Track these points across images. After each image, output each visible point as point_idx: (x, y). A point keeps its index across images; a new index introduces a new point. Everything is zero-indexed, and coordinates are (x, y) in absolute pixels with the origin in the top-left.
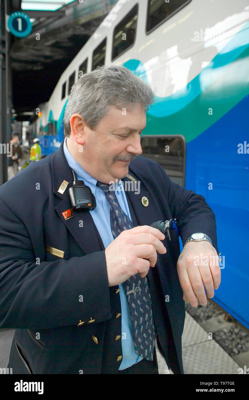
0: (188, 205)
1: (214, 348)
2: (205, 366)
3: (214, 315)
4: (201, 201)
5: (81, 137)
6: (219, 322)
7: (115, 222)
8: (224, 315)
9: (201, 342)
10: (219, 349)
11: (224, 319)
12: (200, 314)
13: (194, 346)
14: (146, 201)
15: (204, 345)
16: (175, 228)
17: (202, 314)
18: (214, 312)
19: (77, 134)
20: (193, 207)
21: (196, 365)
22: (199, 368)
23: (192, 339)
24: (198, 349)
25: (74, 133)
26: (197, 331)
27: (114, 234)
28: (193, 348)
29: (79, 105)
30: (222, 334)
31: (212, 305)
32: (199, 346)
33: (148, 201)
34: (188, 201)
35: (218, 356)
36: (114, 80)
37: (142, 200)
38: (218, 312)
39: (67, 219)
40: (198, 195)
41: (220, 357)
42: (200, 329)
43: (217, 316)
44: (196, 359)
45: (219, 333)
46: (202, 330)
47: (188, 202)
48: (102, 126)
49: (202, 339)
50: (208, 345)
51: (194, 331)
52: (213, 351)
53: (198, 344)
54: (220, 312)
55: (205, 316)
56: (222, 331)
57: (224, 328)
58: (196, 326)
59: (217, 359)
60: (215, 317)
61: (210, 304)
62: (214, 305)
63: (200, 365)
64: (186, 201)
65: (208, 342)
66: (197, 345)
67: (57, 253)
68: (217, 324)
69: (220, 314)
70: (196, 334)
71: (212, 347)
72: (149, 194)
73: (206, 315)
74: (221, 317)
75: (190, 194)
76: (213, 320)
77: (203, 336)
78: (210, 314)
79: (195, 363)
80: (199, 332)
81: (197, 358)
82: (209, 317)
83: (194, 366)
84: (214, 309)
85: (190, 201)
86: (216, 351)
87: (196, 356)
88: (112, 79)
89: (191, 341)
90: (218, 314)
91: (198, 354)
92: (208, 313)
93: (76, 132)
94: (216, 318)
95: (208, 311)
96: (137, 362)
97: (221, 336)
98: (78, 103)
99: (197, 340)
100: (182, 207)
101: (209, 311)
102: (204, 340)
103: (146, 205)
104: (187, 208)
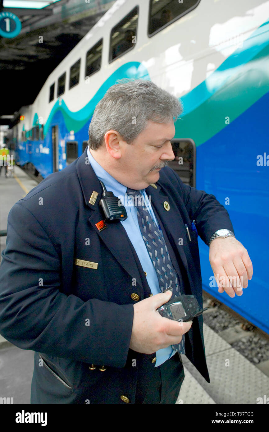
0: (203, 205)
1: (234, 356)
2: (227, 374)
3: (230, 325)
4: (214, 200)
5: (117, 152)
6: (237, 332)
7: (145, 227)
8: (241, 325)
9: (220, 351)
10: (239, 357)
11: (242, 328)
12: (215, 325)
13: (213, 355)
14: (167, 205)
15: (224, 353)
16: (195, 230)
17: (218, 325)
18: (230, 323)
19: (112, 149)
20: (208, 206)
21: (217, 374)
22: (220, 377)
23: (210, 348)
24: (217, 358)
25: (110, 148)
26: (215, 340)
27: (145, 239)
28: (212, 357)
29: (115, 122)
30: (240, 343)
31: (228, 315)
32: (218, 355)
33: (169, 205)
34: (202, 201)
35: (239, 364)
36: (149, 96)
37: (164, 205)
38: (234, 322)
39: (100, 230)
40: (210, 195)
41: (242, 364)
42: (218, 339)
43: (234, 326)
44: (215, 368)
45: (238, 344)
46: (220, 339)
47: (203, 203)
48: (140, 139)
49: (221, 348)
50: (228, 354)
51: (212, 340)
52: (234, 359)
53: (217, 353)
54: (237, 321)
55: (220, 326)
56: (240, 341)
57: (242, 338)
58: (213, 335)
59: (239, 367)
60: (231, 327)
61: (226, 314)
62: (229, 316)
63: (221, 373)
64: (200, 201)
65: (228, 351)
66: (216, 355)
67: (89, 265)
68: (235, 334)
69: (237, 324)
70: (215, 343)
71: (232, 355)
72: (169, 199)
73: (222, 325)
74: (239, 327)
75: (203, 194)
76: (230, 330)
77: (221, 345)
78: (226, 324)
79: (215, 372)
80: (217, 341)
81: (217, 366)
82: (225, 328)
83: (215, 375)
84: (230, 318)
85: (205, 201)
86: (237, 359)
87: (216, 365)
88: (147, 96)
89: (210, 351)
90: (235, 324)
91: (218, 363)
92: (224, 323)
93: (112, 147)
94: (233, 328)
95: (223, 321)
96: (171, 357)
97: (240, 346)
98: (113, 120)
99: (215, 349)
100: (197, 208)
101: (225, 321)
102: (223, 349)
103: (168, 209)
104: (202, 208)
